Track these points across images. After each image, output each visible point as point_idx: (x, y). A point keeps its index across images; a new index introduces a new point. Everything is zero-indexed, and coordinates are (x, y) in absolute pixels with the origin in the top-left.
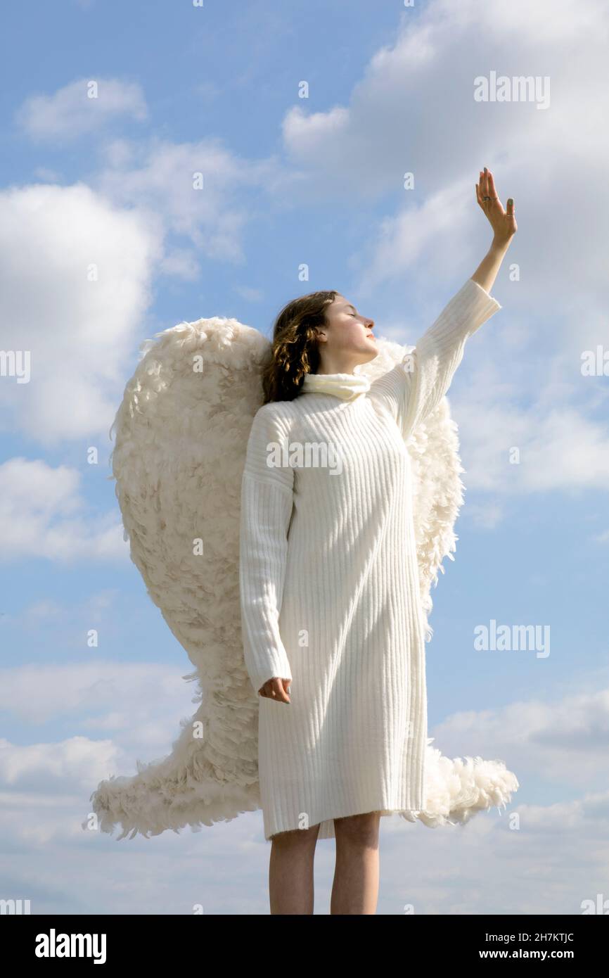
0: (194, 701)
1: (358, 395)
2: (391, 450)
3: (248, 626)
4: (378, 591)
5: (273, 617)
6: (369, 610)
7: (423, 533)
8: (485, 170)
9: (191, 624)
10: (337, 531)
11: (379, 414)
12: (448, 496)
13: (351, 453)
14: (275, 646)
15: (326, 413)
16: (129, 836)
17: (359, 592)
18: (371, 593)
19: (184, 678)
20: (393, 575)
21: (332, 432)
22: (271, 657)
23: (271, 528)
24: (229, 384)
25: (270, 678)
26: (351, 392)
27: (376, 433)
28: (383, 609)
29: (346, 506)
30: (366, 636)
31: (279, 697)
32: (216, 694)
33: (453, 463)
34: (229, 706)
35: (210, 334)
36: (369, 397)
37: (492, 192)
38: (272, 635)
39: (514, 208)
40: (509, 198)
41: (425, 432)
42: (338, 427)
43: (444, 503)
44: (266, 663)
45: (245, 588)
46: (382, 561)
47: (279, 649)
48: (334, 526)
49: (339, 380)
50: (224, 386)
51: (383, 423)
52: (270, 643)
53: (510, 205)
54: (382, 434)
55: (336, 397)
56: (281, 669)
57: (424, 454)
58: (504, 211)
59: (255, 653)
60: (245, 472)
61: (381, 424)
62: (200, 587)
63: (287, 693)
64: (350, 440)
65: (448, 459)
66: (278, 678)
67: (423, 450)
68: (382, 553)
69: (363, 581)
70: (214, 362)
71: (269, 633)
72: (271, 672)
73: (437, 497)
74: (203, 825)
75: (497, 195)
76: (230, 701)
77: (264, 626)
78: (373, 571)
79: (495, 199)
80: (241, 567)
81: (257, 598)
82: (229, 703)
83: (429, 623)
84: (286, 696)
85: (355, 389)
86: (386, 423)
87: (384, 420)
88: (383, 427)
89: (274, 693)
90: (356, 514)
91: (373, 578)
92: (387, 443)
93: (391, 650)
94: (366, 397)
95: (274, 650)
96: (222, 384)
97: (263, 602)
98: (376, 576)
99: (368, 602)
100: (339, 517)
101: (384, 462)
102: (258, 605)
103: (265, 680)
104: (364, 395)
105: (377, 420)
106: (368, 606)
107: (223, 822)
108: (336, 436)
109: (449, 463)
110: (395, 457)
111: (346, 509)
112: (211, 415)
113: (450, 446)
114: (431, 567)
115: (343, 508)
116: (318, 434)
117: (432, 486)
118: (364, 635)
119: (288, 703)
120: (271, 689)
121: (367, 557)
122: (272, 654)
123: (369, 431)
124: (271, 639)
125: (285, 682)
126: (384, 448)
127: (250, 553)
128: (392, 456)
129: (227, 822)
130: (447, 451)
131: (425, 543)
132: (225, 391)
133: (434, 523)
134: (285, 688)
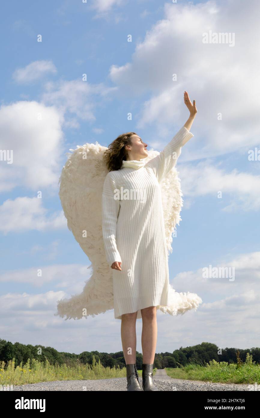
0: (90, 274)
1: (141, 167)
2: (152, 184)
3: (106, 246)
4: (150, 232)
5: (114, 242)
6: (147, 239)
7: (169, 216)
8: (185, 92)
9: (89, 248)
10: (134, 213)
11: (149, 173)
12: (178, 203)
13: (138, 186)
14: (115, 251)
15: (130, 173)
16: (69, 319)
17: (142, 233)
18: (147, 233)
19: (88, 268)
20: (155, 227)
21: (131, 179)
22: (114, 255)
23: (112, 213)
24: (98, 167)
25: (114, 262)
26: (138, 166)
27: (147, 179)
28: (152, 238)
29: (137, 204)
30: (146, 248)
31: (118, 269)
32: (98, 271)
33: (179, 192)
34: (102, 275)
35: (91, 150)
36: (146, 168)
37: (188, 98)
38: (114, 248)
39: (195, 103)
40: (193, 100)
41: (169, 182)
42: (133, 178)
43: (177, 206)
44: (113, 257)
45: (104, 233)
46: (151, 222)
47: (117, 252)
48: (133, 211)
49: (134, 162)
50: (97, 167)
51: (150, 176)
52: (113, 250)
53: (194, 102)
54: (150, 179)
55: (133, 168)
56: (118, 258)
57: (169, 189)
58: (192, 105)
59: (109, 254)
60: (103, 195)
61: (149, 176)
62: (92, 236)
63: (120, 267)
64: (138, 182)
65: (177, 191)
66: (116, 262)
67: (168, 188)
68: (150, 219)
69: (144, 229)
70: (93, 159)
71: (113, 247)
72: (114, 260)
73: (174, 203)
74: (95, 315)
75: (190, 100)
76: (102, 273)
77: (111, 245)
78: (147, 225)
79: (189, 101)
80: (103, 227)
81: (109, 236)
82: (102, 274)
83: (172, 246)
84: (120, 269)
85: (140, 165)
86: (151, 175)
87: (150, 175)
88: (150, 177)
89: (116, 268)
90: (141, 207)
91: (147, 228)
92: (151, 182)
93: (155, 252)
94: (144, 167)
95: (115, 253)
96: (96, 166)
97: (111, 237)
98: (148, 227)
99: (146, 236)
100: (135, 208)
101: (150, 189)
102: (109, 238)
103: (112, 263)
104: (143, 167)
105: (148, 175)
106: (147, 237)
107: (101, 314)
108: (133, 180)
109: (178, 192)
110: (154, 187)
111: (137, 205)
112: (93, 177)
113: (178, 187)
114: (172, 227)
115: (136, 205)
116: (127, 180)
117: (172, 200)
118: (145, 247)
119: (121, 271)
120: (114, 266)
121: (145, 221)
122: (114, 254)
123: (145, 179)
124: (114, 249)
125: (119, 263)
126: (150, 184)
127: (105, 221)
128: (153, 187)
129: (103, 313)
130: (177, 188)
131: (169, 219)
132: (97, 169)
133: (173, 213)
134: (119, 265)
